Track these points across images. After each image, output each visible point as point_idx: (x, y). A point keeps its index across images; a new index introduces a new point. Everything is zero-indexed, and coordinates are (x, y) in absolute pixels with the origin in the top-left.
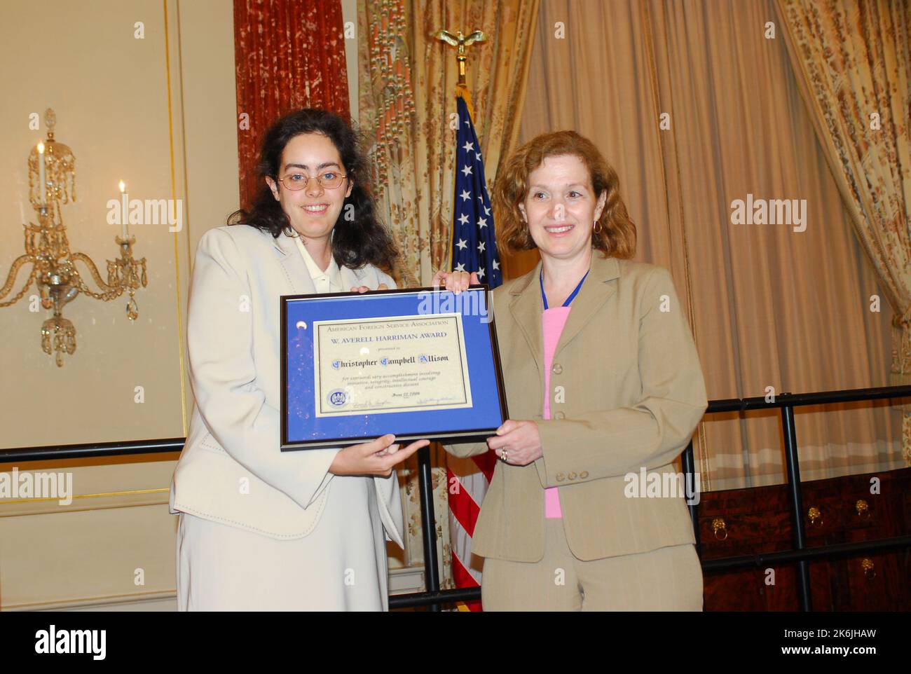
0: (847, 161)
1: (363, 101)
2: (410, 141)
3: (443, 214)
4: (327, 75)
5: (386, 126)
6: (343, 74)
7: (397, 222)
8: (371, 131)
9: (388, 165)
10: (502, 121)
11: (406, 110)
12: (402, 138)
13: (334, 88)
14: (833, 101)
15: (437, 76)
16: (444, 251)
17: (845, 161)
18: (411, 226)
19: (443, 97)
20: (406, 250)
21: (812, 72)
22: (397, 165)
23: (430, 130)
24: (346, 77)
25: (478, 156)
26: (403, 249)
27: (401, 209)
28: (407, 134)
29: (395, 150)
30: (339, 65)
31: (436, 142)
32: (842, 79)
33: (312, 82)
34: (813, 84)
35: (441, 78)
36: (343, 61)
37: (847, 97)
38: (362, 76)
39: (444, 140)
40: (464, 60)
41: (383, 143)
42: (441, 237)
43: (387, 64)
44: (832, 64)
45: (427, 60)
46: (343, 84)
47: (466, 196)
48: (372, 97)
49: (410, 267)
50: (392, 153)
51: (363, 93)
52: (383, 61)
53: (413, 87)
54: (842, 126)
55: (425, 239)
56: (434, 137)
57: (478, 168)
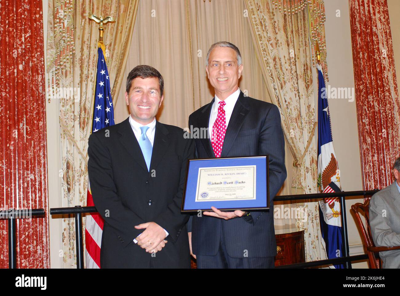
0: (276, 89)
1: (49, 46)
2: (72, 66)
3: (86, 103)
4: (34, 32)
5: (60, 59)
6: (42, 31)
7: (63, 106)
8: (52, 60)
9: (60, 78)
10: (118, 60)
11: (70, 51)
12: (68, 65)
13: (37, 38)
14: (271, 61)
15: (87, 36)
16: (86, 122)
17: (275, 89)
18: (70, 108)
19: (89, 46)
20: (67, 120)
21: (262, 47)
22: (64, 78)
23: (82, 62)
24: (43, 33)
25: (107, 77)
26: (65, 120)
27: (66, 100)
28: (70, 63)
29: (64, 71)
30: (40, 27)
31: (85, 68)
32: (275, 51)
33: (26, 35)
34: (262, 53)
35: (89, 37)
36: (42, 25)
37: (277, 60)
38: (49, 33)
39: (89, 67)
40: (103, 30)
41: (58, 67)
42: (85, 115)
43: (62, 28)
44: (271, 44)
45: (82, 27)
46: (41, 37)
47: (100, 96)
48: (54, 44)
49: (69, 129)
50: (62, 72)
51: (49, 41)
52: (61, 26)
53: (74, 40)
54: (275, 73)
55: (77, 116)
56: (84, 65)
57: (107, 82)
